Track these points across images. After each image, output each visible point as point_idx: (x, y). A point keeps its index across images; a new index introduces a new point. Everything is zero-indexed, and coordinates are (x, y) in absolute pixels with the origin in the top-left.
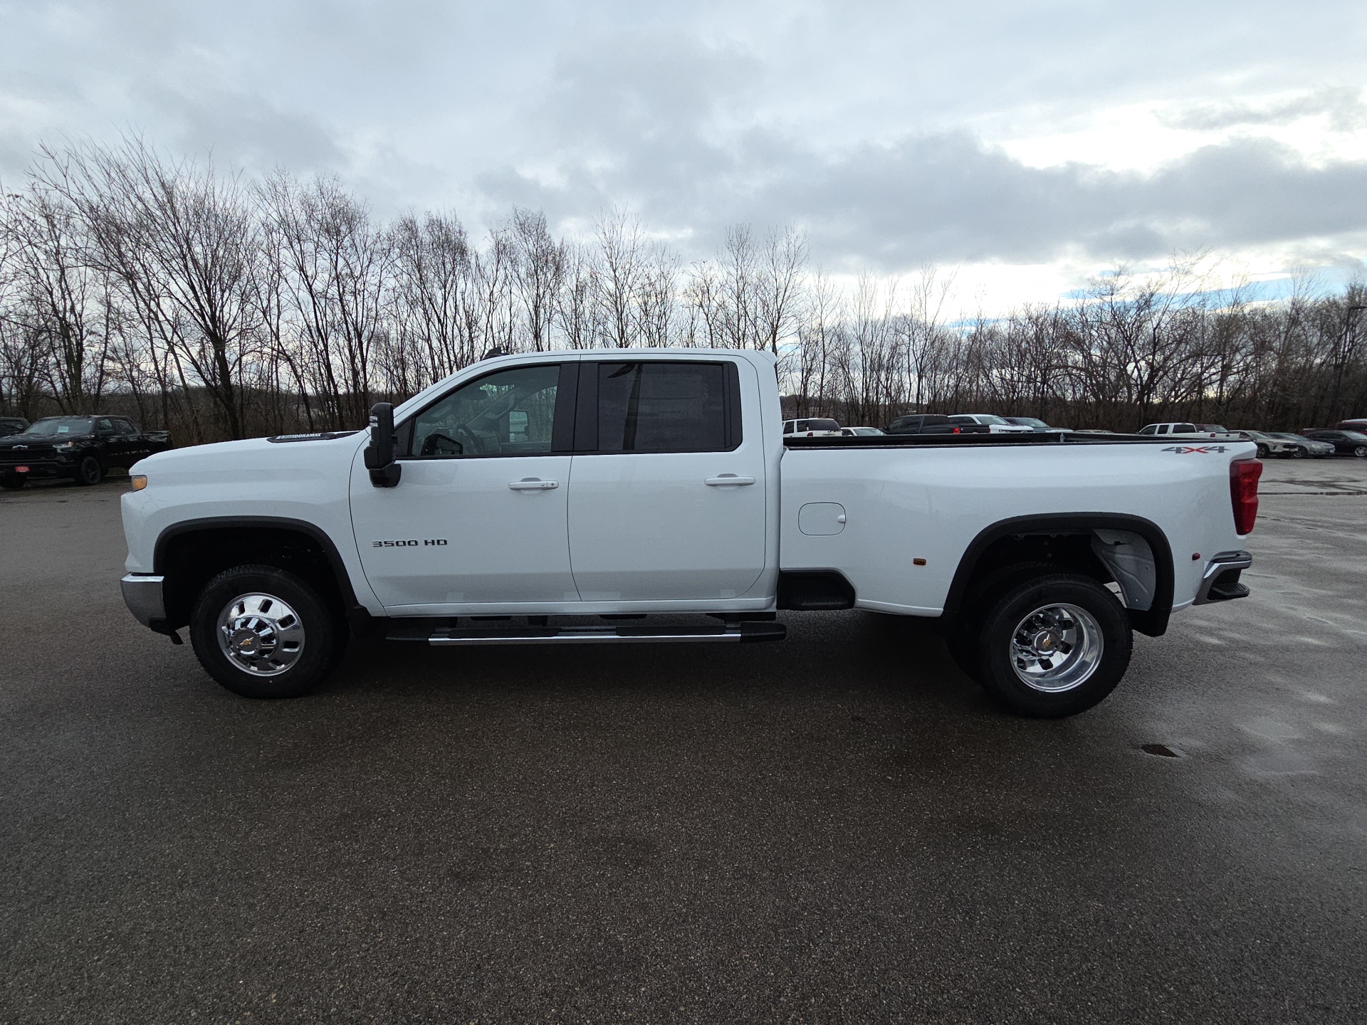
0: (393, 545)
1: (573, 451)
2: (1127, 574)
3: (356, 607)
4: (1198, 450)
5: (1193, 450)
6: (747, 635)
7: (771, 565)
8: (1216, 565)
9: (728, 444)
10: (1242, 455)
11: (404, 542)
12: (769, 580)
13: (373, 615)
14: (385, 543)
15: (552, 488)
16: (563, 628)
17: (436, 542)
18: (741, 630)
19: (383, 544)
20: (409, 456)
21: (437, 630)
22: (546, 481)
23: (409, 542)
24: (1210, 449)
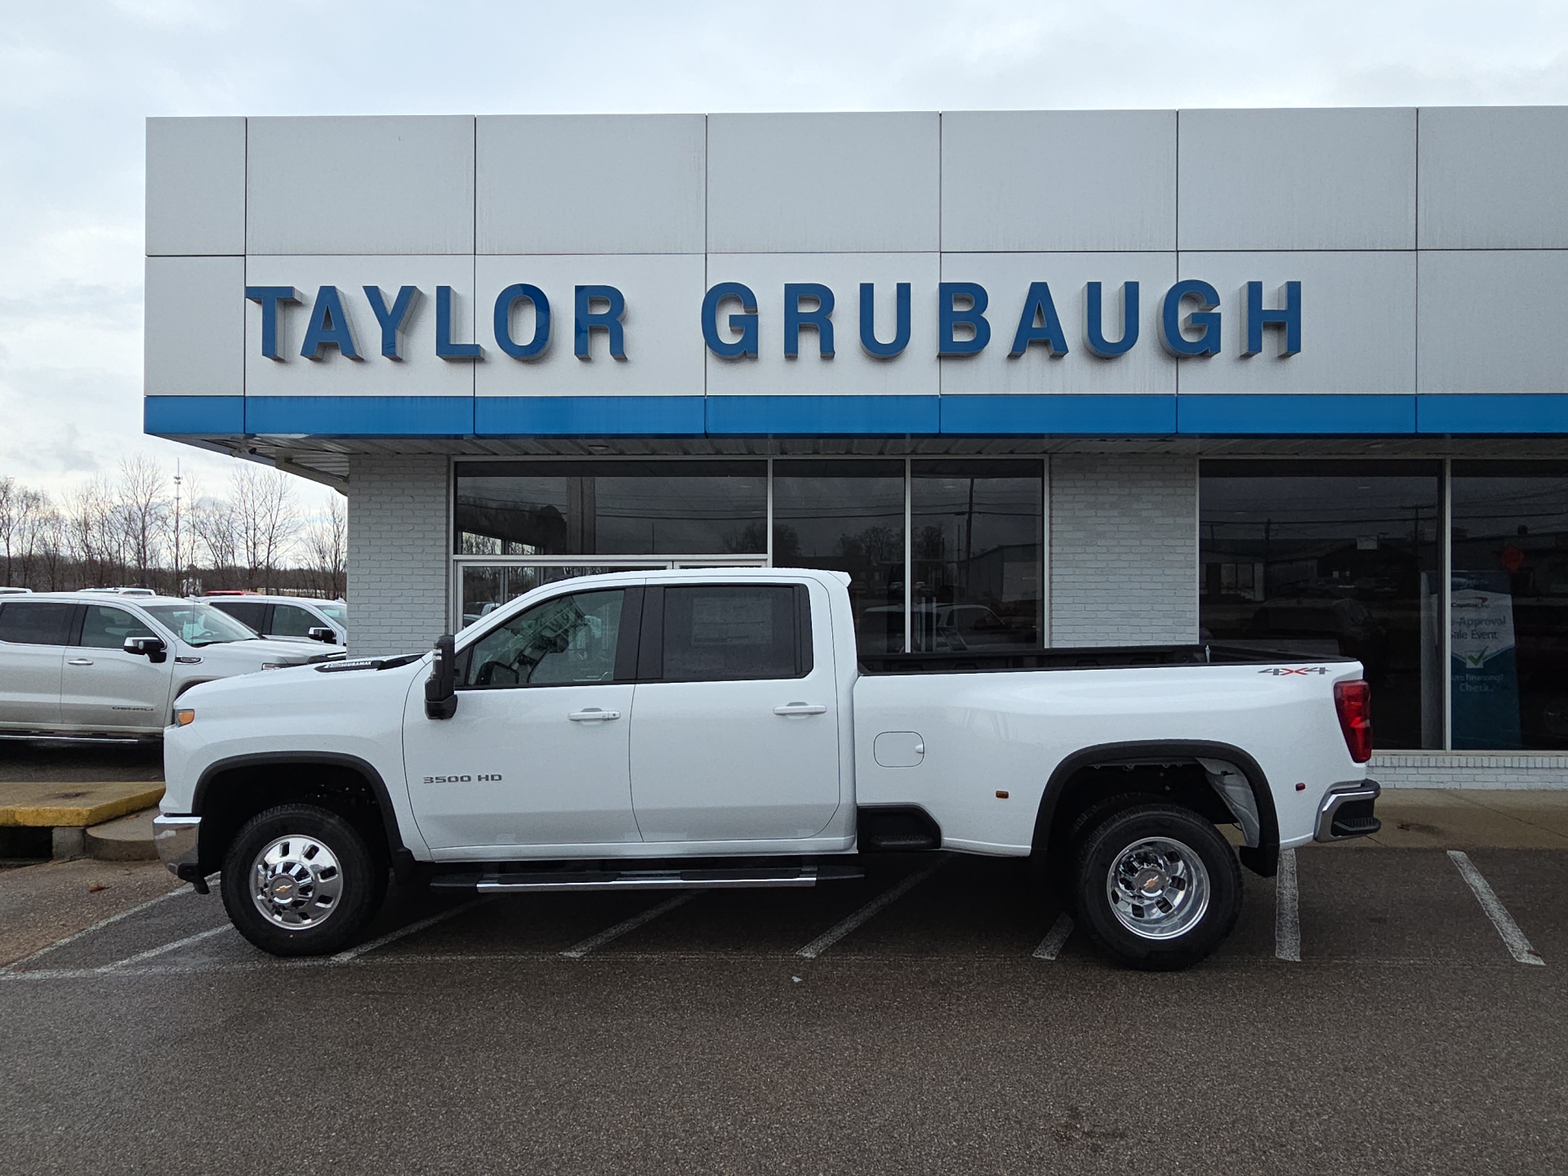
0: (444, 781)
1: (636, 679)
2: (1241, 808)
3: (401, 850)
4: (1297, 672)
5: (1291, 672)
6: (823, 878)
7: (846, 800)
8: (1334, 797)
9: (798, 671)
10: (1347, 675)
11: (457, 778)
12: (846, 817)
13: (417, 859)
14: (437, 778)
15: (614, 718)
16: (623, 873)
17: (490, 778)
18: (818, 873)
19: (434, 780)
20: (466, 686)
21: (486, 876)
22: (607, 712)
23: (462, 778)
24: (1311, 670)
